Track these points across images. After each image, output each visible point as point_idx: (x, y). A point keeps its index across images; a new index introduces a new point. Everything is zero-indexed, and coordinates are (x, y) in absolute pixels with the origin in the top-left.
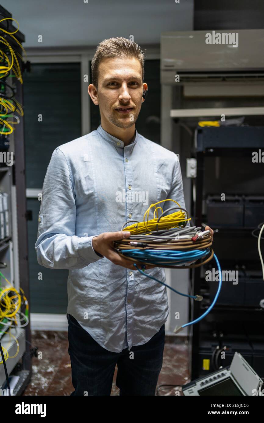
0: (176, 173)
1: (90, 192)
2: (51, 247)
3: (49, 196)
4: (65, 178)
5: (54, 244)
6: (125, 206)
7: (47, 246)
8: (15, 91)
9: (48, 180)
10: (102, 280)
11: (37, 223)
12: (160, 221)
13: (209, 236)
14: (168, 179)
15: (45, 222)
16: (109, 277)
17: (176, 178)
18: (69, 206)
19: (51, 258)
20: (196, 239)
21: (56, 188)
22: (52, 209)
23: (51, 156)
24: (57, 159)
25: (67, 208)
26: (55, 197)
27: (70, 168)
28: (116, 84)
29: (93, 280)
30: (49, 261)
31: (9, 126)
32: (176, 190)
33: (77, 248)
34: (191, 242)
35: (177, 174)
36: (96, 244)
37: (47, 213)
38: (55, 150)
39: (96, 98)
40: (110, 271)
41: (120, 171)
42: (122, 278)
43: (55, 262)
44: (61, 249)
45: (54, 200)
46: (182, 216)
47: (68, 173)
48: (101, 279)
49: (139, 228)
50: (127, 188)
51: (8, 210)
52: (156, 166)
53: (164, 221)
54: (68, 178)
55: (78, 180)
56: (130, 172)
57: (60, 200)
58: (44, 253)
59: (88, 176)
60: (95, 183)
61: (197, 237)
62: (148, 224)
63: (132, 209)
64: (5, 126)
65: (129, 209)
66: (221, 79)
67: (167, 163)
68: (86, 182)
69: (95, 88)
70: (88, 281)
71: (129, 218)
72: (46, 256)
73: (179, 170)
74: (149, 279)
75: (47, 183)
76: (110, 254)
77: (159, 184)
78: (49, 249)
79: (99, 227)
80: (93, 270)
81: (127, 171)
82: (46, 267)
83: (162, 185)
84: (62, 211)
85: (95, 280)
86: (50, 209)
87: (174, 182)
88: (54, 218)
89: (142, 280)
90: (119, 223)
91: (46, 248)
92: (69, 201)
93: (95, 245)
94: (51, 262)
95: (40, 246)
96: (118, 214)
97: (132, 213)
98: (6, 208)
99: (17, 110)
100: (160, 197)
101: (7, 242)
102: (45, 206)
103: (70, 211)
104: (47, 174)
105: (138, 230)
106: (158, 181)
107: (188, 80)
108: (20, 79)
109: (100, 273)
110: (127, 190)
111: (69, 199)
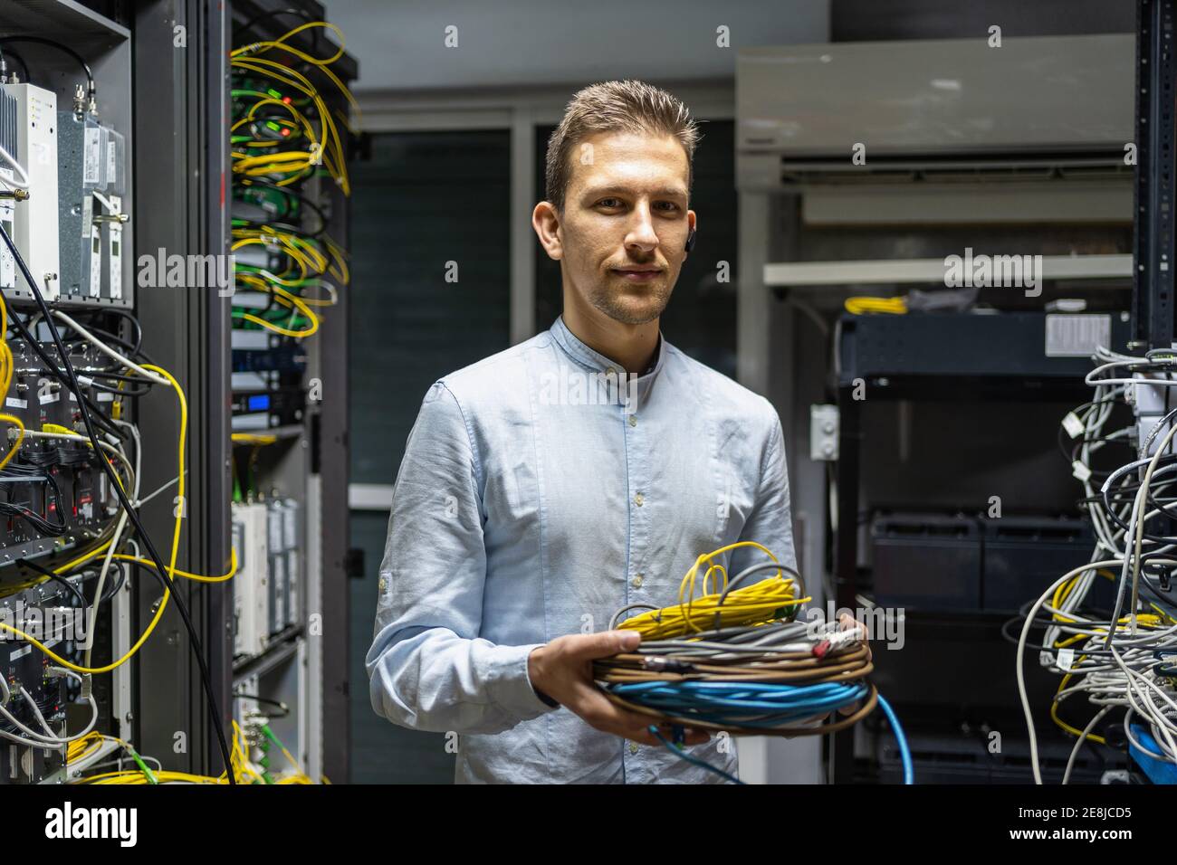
0: (772, 460)
1: (529, 510)
2: (412, 666)
3: (410, 519)
4: (458, 469)
5: (419, 659)
6: (625, 553)
7: (400, 664)
8: (327, 213)
9: (411, 473)
10: (556, 767)
11: (375, 594)
12: (725, 603)
13: (860, 645)
14: (747, 477)
15: (397, 594)
16: (575, 757)
17: (772, 474)
18: (466, 547)
19: (410, 699)
20: (823, 653)
21: (431, 495)
22: (419, 557)
23: (420, 403)
24: (436, 415)
25: (460, 555)
26: (428, 521)
27: (473, 441)
28: (617, 203)
29: (528, 765)
30: (405, 706)
31: (308, 312)
32: (771, 508)
33: (484, 678)
34: (812, 661)
35: (775, 463)
36: (541, 668)
37: (405, 568)
38: (432, 388)
39: (554, 240)
40: (580, 741)
41: (614, 451)
42: (610, 762)
43: (420, 711)
44: (439, 677)
45: (426, 530)
46: (787, 588)
47: (468, 454)
48: (552, 764)
49: (665, 623)
50: (631, 501)
51: (296, 549)
52: (714, 439)
53: (737, 603)
54: (468, 471)
55: (495, 477)
56: (640, 455)
57: (443, 532)
58: (390, 684)
59: (523, 465)
60: (542, 486)
61: (826, 646)
62: (692, 610)
63: (645, 563)
64: (296, 311)
65: (636, 562)
66: (911, 176)
67: (745, 429)
68: (517, 481)
69: (555, 213)
70: (515, 766)
71: (633, 586)
72: (396, 692)
73: (778, 450)
74: (688, 763)
75: (408, 481)
76: (582, 697)
77: (723, 490)
78: (405, 673)
79: (550, 610)
80: (531, 735)
81: (635, 451)
82: (394, 723)
83: (732, 494)
84: (447, 562)
85: (535, 764)
86: (412, 554)
87: (765, 483)
88: (422, 583)
89: (665, 766)
90: (605, 601)
91: (398, 668)
92: (468, 536)
93: (538, 670)
94: (410, 711)
95: (381, 662)
96: (606, 576)
97: (643, 572)
98: (291, 541)
99: (332, 269)
100: (725, 528)
101: (291, 639)
102: (399, 547)
103: (469, 563)
104: (408, 455)
105: (663, 627)
106: (719, 481)
107: (815, 178)
108: (342, 180)
109: (551, 745)
110: (632, 506)
111: (468, 529)
